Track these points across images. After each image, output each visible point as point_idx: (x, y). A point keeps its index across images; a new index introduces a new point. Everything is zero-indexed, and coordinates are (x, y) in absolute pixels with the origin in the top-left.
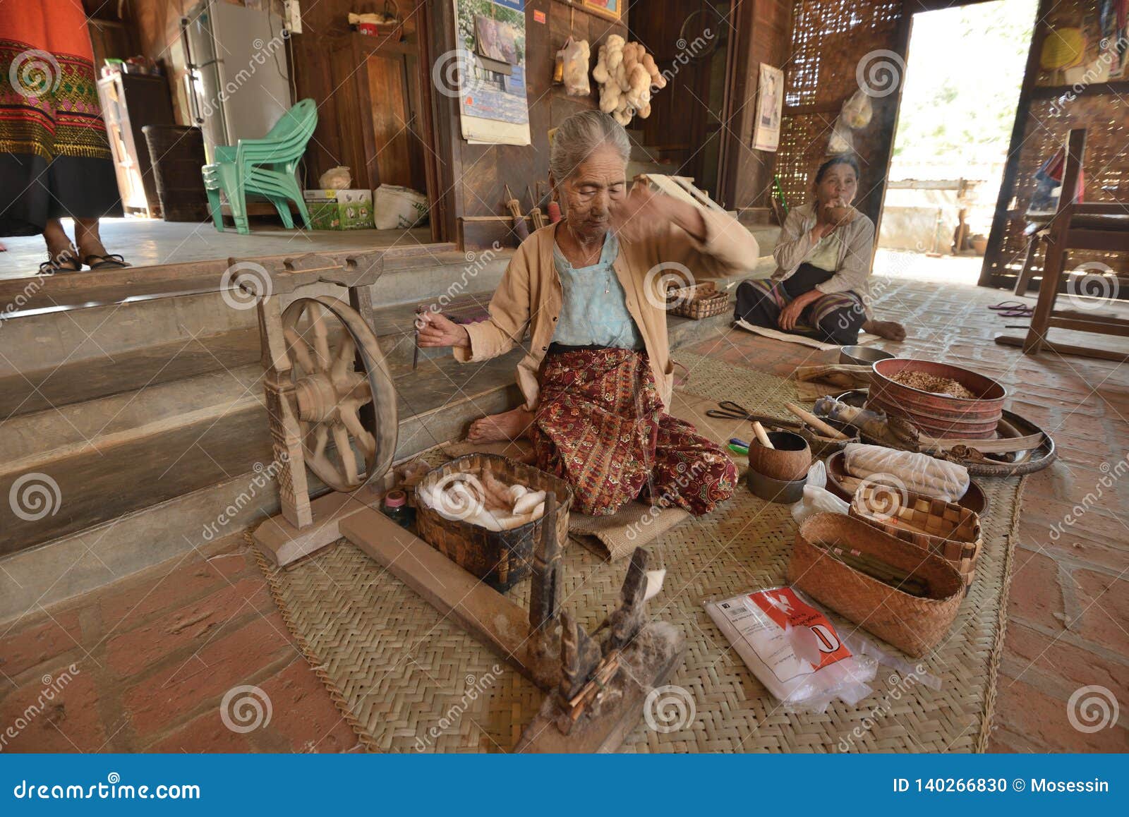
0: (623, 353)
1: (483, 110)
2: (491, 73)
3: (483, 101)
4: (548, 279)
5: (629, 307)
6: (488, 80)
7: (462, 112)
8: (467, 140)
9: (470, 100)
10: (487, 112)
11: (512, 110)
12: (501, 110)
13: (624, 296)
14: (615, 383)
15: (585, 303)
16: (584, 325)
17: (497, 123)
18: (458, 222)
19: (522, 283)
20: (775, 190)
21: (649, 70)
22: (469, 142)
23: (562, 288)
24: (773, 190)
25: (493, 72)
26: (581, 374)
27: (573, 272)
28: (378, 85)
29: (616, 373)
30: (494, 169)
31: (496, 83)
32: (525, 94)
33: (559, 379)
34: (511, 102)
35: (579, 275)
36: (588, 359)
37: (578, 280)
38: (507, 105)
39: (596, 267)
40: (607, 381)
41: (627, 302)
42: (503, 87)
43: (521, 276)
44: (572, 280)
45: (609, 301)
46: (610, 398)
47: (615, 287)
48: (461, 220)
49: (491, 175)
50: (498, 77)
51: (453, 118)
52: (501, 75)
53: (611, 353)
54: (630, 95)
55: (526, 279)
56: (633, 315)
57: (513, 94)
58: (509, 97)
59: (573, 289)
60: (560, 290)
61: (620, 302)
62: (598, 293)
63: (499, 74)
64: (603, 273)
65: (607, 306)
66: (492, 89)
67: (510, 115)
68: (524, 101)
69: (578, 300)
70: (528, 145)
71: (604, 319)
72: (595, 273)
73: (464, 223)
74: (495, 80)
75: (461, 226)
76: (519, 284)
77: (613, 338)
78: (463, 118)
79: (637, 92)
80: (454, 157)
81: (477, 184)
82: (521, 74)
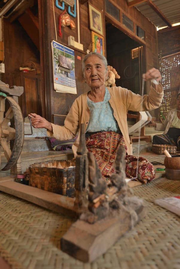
0: (113, 133)
1: (61, 82)
2: (64, 72)
3: (61, 79)
4: (85, 109)
5: (115, 116)
6: (63, 73)
7: (54, 82)
8: (55, 91)
9: (57, 79)
10: (63, 83)
11: (71, 83)
12: (67, 83)
13: (113, 113)
14: (110, 143)
15: (98, 115)
16: (98, 123)
17: (66, 87)
18: (52, 116)
19: (77, 112)
20: (161, 116)
21: (114, 73)
22: (57, 91)
23: (90, 111)
24: (160, 116)
25: (65, 71)
26: (97, 141)
27: (94, 104)
28: (28, 87)
29: (110, 139)
30: (65, 100)
31: (65, 75)
32: (75, 79)
33: (89, 143)
34: (70, 80)
35: (96, 105)
36: (100, 136)
37: (96, 107)
38: (69, 81)
39: (102, 102)
40: (107, 142)
41: (114, 114)
42: (67, 76)
43: (75, 109)
44: (94, 107)
45: (107, 114)
46: (108, 147)
47: (109, 109)
48: (53, 115)
49: (64, 102)
50: (66, 73)
51: (51, 84)
52: (67, 72)
53: (108, 133)
54: (109, 81)
55: (78, 110)
56: (116, 119)
57: (71, 78)
58: (70, 79)
59: (94, 110)
60: (89, 112)
61: (111, 114)
62: (103, 111)
63: (66, 72)
64: (104, 104)
65: (106, 116)
66: (64, 76)
67: (70, 84)
68: (75, 81)
69: (96, 114)
70: (76, 94)
71: (105, 120)
72: (102, 104)
73: (54, 116)
74: (65, 74)
75: (53, 118)
76: (75, 112)
77: (109, 128)
78: (55, 84)
79: (111, 79)
80: (51, 95)
81: (59, 105)
82: (73, 73)
